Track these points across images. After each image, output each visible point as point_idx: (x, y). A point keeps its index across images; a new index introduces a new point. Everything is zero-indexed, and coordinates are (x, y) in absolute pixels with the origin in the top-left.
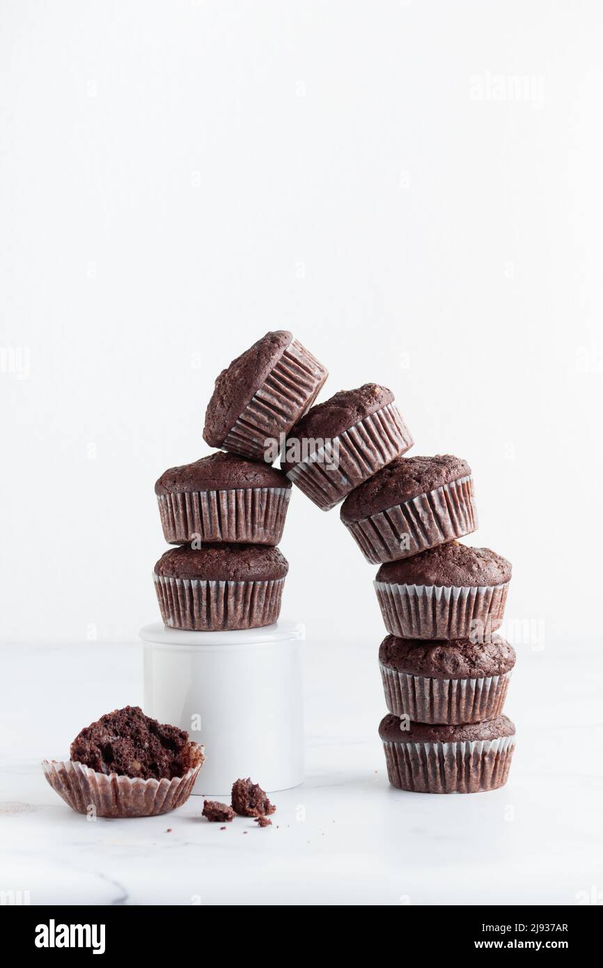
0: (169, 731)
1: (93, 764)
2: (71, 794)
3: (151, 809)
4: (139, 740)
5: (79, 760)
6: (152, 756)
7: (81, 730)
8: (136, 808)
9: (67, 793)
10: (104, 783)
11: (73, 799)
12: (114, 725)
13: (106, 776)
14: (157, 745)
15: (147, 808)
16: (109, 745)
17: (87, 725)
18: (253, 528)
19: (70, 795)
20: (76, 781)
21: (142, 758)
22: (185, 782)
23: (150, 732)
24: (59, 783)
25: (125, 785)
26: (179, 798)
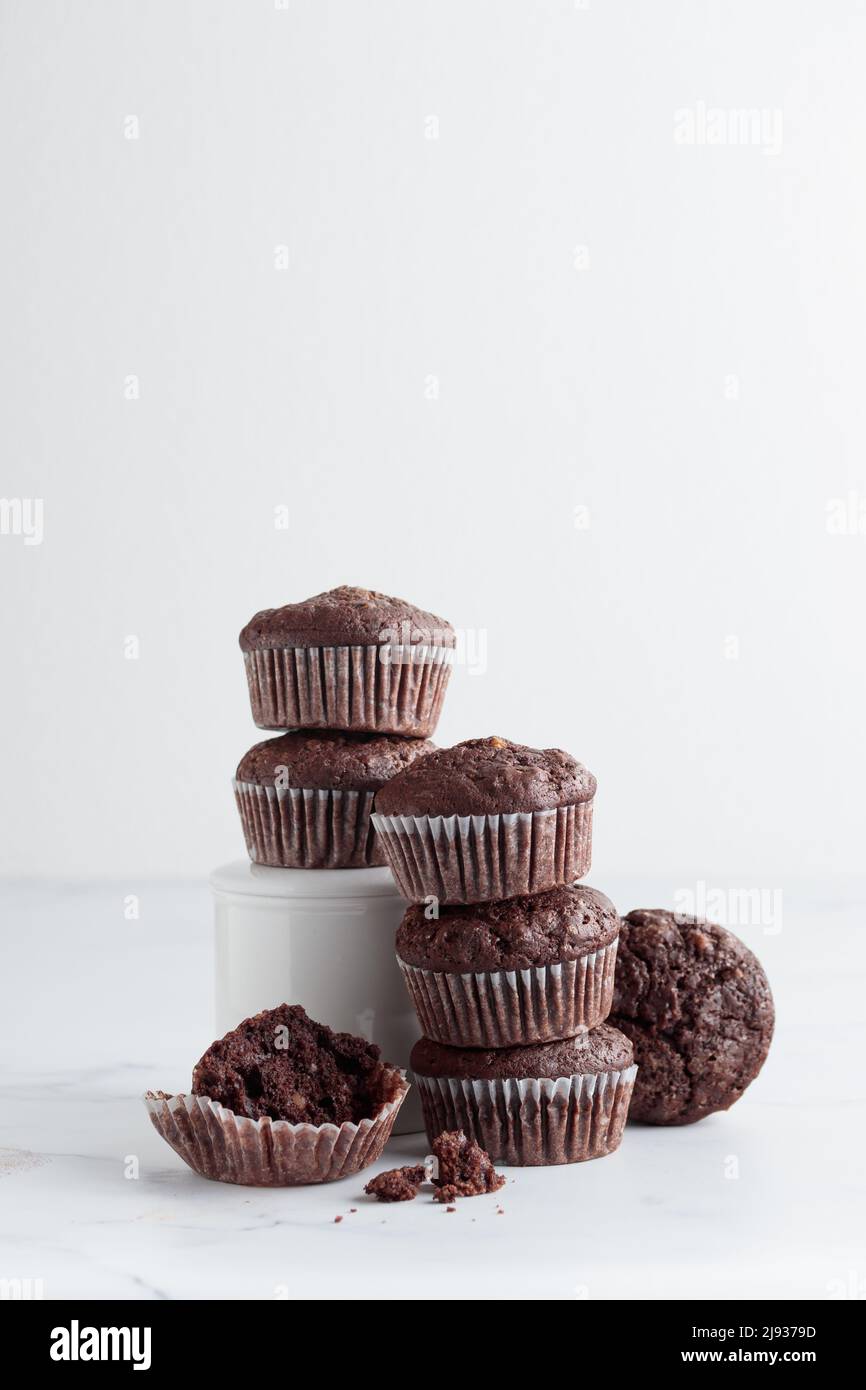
0: (349, 1045)
1: (231, 1102)
2: (194, 1147)
3: (326, 1172)
4: (302, 1060)
5: (208, 1094)
6: (323, 1085)
7: (210, 1045)
8: (301, 1171)
9: (187, 1146)
10: (249, 1133)
11: (198, 1155)
12: (263, 1035)
13: (252, 1121)
14: (331, 1067)
15: (319, 1170)
16: (255, 1068)
17: (220, 1037)
18: (378, 709)
19: (192, 1150)
20: (203, 1127)
21: (307, 1088)
22: (379, 1126)
23: (319, 1046)
24: (174, 1130)
25: (284, 1136)
26: (369, 1152)
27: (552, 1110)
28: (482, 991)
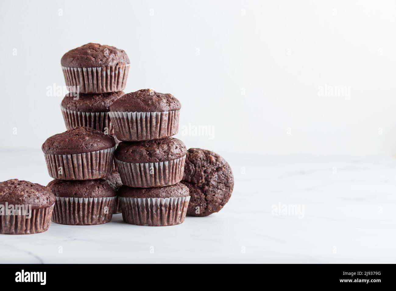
18: (92, 172)
27: (163, 208)
28: (142, 169)
